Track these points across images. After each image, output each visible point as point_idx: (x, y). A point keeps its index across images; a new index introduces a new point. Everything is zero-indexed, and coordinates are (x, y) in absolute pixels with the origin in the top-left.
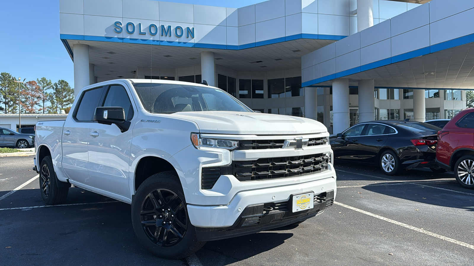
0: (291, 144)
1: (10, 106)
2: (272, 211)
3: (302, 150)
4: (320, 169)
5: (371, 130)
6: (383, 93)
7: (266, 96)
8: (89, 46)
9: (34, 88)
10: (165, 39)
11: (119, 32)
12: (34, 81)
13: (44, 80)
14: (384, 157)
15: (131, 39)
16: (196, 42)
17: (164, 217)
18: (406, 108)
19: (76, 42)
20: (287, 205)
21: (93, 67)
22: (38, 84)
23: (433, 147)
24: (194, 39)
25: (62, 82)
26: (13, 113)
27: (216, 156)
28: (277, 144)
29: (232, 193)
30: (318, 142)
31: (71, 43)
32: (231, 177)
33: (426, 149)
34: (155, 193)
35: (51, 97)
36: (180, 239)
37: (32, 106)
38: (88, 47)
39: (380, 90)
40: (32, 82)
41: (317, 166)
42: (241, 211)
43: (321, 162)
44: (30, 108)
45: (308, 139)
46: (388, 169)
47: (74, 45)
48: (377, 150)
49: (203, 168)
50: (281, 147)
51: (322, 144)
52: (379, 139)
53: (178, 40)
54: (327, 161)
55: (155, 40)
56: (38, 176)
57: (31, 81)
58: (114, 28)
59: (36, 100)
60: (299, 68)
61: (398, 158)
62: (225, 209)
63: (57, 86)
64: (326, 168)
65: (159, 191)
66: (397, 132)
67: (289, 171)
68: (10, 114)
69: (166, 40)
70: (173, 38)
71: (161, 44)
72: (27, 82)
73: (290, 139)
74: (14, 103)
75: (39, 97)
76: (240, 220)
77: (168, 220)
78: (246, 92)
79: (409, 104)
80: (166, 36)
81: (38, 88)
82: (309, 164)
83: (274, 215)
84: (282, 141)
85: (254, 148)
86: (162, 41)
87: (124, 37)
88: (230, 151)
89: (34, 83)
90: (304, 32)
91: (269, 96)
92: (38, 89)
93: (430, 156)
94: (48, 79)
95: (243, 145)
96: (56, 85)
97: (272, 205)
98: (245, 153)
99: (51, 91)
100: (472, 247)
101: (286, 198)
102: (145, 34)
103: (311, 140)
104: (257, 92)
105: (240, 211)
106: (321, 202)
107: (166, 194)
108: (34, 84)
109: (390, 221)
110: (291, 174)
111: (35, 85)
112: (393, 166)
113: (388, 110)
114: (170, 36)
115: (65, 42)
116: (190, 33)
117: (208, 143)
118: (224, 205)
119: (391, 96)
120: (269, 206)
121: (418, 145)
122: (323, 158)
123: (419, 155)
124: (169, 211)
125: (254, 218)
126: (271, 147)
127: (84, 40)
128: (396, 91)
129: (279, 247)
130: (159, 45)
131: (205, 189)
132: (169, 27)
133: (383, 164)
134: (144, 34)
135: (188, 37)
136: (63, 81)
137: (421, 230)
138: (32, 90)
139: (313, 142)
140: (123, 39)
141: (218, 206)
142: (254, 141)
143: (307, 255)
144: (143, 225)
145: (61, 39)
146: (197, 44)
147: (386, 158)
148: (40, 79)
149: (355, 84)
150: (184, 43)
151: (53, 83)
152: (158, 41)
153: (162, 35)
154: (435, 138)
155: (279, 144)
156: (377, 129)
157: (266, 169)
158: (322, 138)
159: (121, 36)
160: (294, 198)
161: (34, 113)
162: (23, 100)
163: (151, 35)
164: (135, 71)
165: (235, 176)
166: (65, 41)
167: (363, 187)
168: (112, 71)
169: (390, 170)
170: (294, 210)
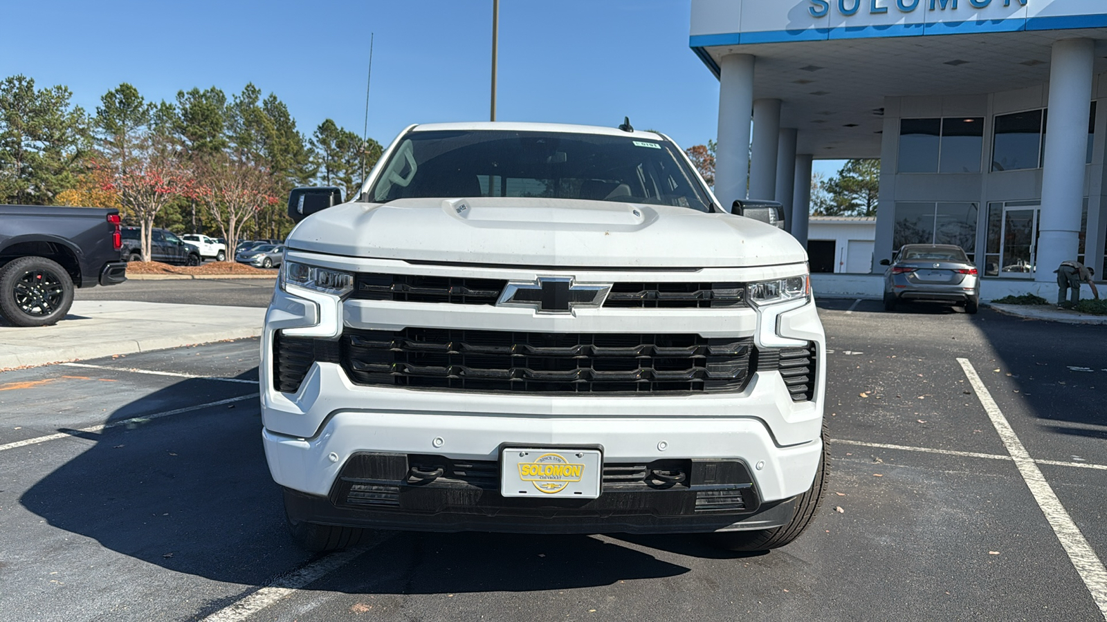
0: (523, 296)
3: (571, 317)
4: (698, 386)
8: (755, 56)
9: (702, 160)
10: (940, 17)
11: (820, 16)
12: (702, 146)
15: (848, 29)
16: (1031, 15)
19: (725, 51)
20: (489, 471)
22: (709, 152)
24: (1025, 7)
29: (319, 411)
31: (713, 52)
32: (330, 370)
38: (754, 60)
40: (699, 148)
42: (341, 461)
45: (611, 285)
47: (722, 57)
49: (277, 338)
50: (492, 301)
51: (706, 304)
53: (976, 15)
55: (912, 25)
57: (697, 145)
58: (809, 6)
62: (305, 450)
64: (745, 384)
69: (941, 21)
70: (963, 13)
71: (928, 31)
72: (689, 148)
73: (522, 279)
80: (943, 9)
81: (709, 161)
83: (443, 490)
86: (929, 25)
87: (831, 26)
88: (341, 299)
89: (701, 151)
97: (442, 463)
101: (484, 450)
102: (886, 12)
105: (333, 462)
108: (702, 153)
111: (704, 153)
114: (955, 8)
115: (701, 52)
122: (705, 352)
125: (385, 489)
127: (739, 44)
130: (920, 36)
131: (284, 391)
134: (883, 11)
140: (828, 30)
145: (693, 48)
146: (1033, 19)
150: (995, 22)
152: (918, 25)
153: (932, 9)
159: (823, 23)
163: (902, 12)
164: (882, 110)
166: (701, 50)
168: (826, 113)
170: (510, 489)
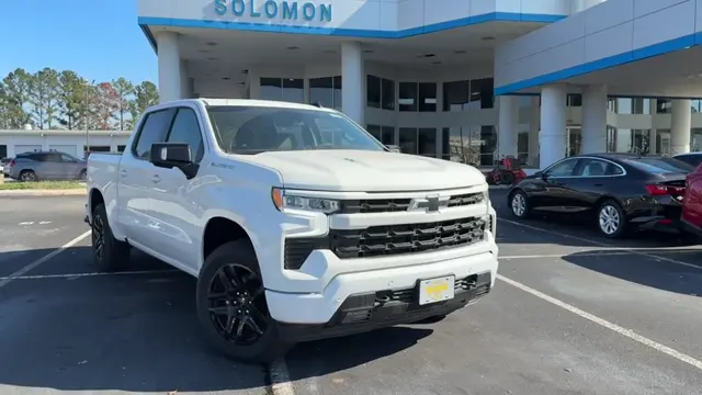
0: (421, 205)
1: (75, 119)
2: (388, 302)
3: (439, 214)
4: (470, 240)
5: (587, 168)
6: (625, 105)
7: (440, 107)
9: (108, 92)
10: (289, 23)
11: (221, 14)
12: (108, 83)
13: (121, 81)
14: (604, 211)
15: (239, 23)
16: (334, 27)
17: (239, 303)
18: (661, 127)
19: (161, 28)
20: (412, 294)
21: (185, 64)
22: (113, 87)
23: (680, 198)
24: (331, 22)
25: (146, 84)
26: (80, 129)
27: (306, 222)
28: (399, 206)
29: (328, 276)
30: (465, 200)
31: (153, 29)
32: (328, 254)
33: (668, 200)
34: (226, 270)
35: (132, 106)
36: (259, 335)
37: (105, 119)
38: (178, 35)
39: (620, 100)
40: (105, 84)
41: (463, 237)
42: (341, 302)
43: (471, 229)
44: (103, 121)
45: (450, 197)
46: (609, 229)
47: (157, 32)
48: (593, 199)
49: (287, 240)
50: (405, 209)
51: (474, 202)
52: (597, 183)
53: (307, 23)
54: (483, 227)
55: (275, 25)
56: (90, 232)
57: (104, 82)
58: (214, 7)
59: (110, 110)
60: (490, 64)
61: (624, 212)
62: (318, 299)
63: (140, 90)
64: (482, 237)
65: (232, 265)
66: (625, 173)
67: (417, 244)
68: (75, 131)
69: (290, 25)
70: (300, 22)
71: (283, 30)
72: (98, 84)
73: (420, 198)
74: (81, 114)
75: (115, 106)
76: (340, 314)
77: (244, 308)
78: (410, 101)
79: (665, 120)
80: (290, 18)
81: (113, 93)
82: (450, 233)
83: (391, 308)
84: (407, 201)
85: (362, 211)
86: (285, 26)
87: (228, 21)
88: (327, 214)
89: (108, 86)
90: (498, 10)
91: (446, 108)
92: (114, 95)
93: (673, 212)
94: (127, 80)
95: (346, 206)
96: (138, 88)
97: (389, 293)
98: (347, 219)
99: (132, 97)
100: (698, 364)
101: (410, 284)
103: (453, 198)
104: (428, 101)
106: (468, 288)
107: (241, 272)
109: (585, 315)
110: (420, 249)
111: (110, 88)
112: (616, 224)
113: (632, 131)
114: (296, 18)
115: (145, 28)
116: (326, 12)
117: (296, 202)
118: (316, 293)
119: (637, 109)
120: (382, 295)
121: (657, 194)
122: (475, 224)
123: (656, 208)
124: (245, 296)
125: (360, 313)
126: (389, 210)
127: (172, 25)
128: (646, 102)
129: (405, 351)
130: (279, 32)
131: (290, 268)
132: (295, 4)
133: (601, 222)
134: (258, 15)
135: (322, 19)
136: (148, 83)
137: (629, 333)
138: (106, 96)
139: (458, 201)
140: (227, 23)
141: (308, 293)
142: (362, 201)
143: (443, 365)
144: (212, 313)
145: (139, 25)
146: (337, 30)
147: (607, 212)
148: (116, 80)
149: (578, 91)
150: (318, 28)
151: (134, 85)
152: (278, 26)
153: (284, 17)
154: (682, 183)
155: (402, 204)
156: (595, 167)
157: (382, 241)
158: (474, 194)
159: (224, 18)
160: (422, 283)
161: (108, 129)
162: (94, 110)
163: (268, 17)
165: (334, 251)
166: (146, 26)
167: (563, 258)
169: (612, 231)
170: (422, 301)
